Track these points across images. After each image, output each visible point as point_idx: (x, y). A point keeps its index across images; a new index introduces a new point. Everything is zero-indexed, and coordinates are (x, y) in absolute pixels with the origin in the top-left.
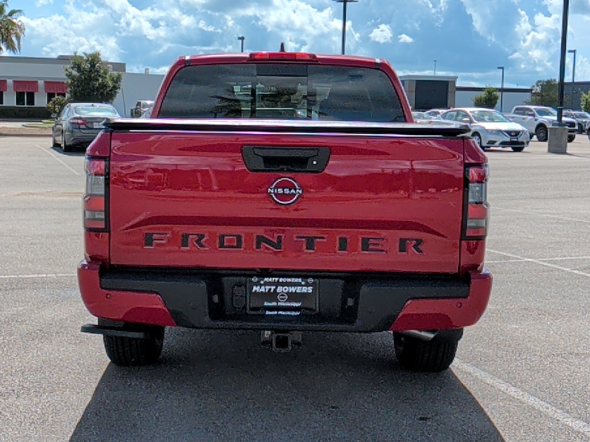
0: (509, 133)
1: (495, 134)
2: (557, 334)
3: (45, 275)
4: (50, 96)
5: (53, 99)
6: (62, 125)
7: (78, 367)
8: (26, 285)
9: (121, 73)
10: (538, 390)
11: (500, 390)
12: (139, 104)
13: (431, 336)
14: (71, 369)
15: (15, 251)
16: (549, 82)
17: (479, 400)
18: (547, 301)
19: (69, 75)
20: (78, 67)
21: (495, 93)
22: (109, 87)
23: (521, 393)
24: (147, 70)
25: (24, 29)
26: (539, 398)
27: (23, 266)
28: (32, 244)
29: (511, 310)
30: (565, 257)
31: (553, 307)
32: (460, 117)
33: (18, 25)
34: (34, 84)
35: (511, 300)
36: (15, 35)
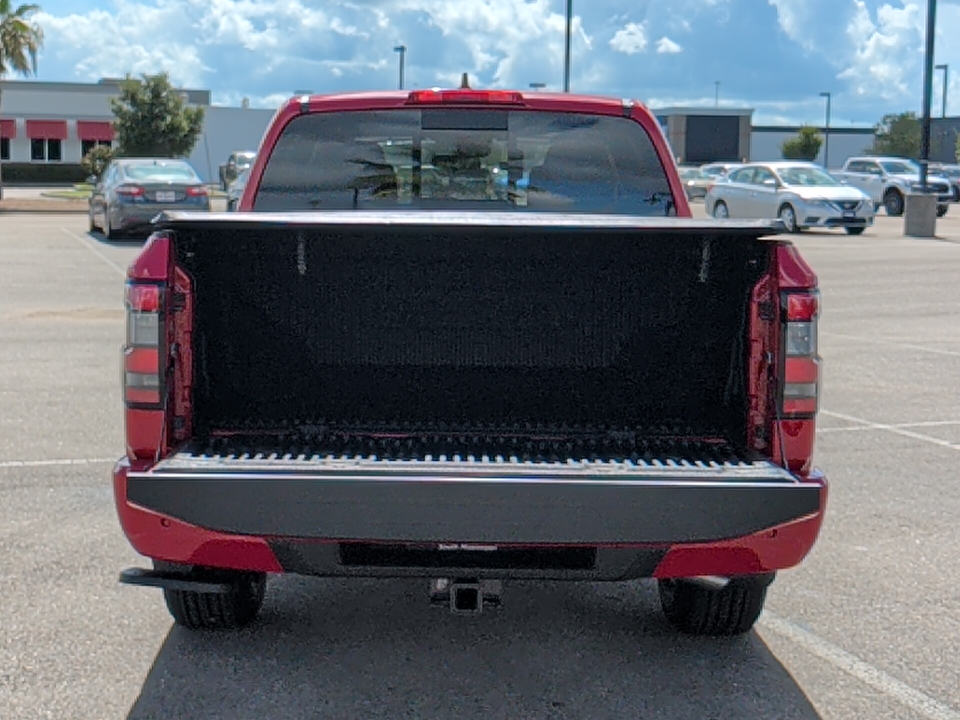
0: (841, 203)
1: (818, 205)
2: (931, 561)
3: (68, 462)
4: (87, 145)
5: (92, 150)
6: (104, 195)
7: (119, 632)
8: (36, 480)
9: (202, 106)
10: (905, 667)
11: (839, 669)
12: (232, 158)
13: (723, 582)
14: (109, 636)
15: (22, 416)
16: (903, 117)
17: (805, 688)
18: (912, 502)
19: (119, 112)
20: (132, 97)
21: (815, 136)
22: (183, 130)
23: (876, 674)
24: (245, 101)
25: (42, 36)
26: (906, 682)
27: (32, 445)
28: (49, 404)
29: (854, 517)
30: (939, 420)
31: (924, 511)
32: (759, 179)
33: (32, 30)
34: (60, 125)
35: (852, 499)
36: (27, 46)
